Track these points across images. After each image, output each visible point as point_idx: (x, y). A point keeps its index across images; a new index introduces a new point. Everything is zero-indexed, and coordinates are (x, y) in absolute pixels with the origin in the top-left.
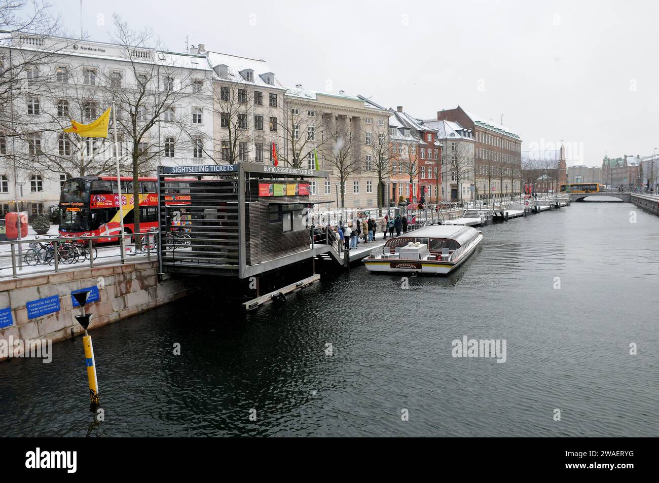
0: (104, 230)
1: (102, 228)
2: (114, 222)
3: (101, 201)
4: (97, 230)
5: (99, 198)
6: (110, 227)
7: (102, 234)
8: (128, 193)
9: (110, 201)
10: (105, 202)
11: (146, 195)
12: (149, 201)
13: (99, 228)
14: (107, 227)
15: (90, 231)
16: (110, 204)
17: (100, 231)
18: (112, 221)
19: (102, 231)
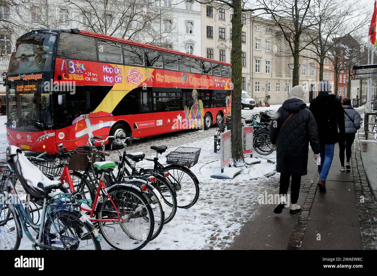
0: (83, 126)
1: (79, 123)
2: (101, 113)
3: (76, 73)
4: (69, 127)
5: (73, 67)
6: (94, 121)
7: (79, 135)
8: (124, 64)
9: (94, 75)
10: (85, 76)
11: (151, 70)
12: (154, 79)
13: (74, 122)
14: (88, 121)
15: (56, 128)
16: (94, 79)
17: (76, 129)
18: (97, 110)
19: (80, 129)
